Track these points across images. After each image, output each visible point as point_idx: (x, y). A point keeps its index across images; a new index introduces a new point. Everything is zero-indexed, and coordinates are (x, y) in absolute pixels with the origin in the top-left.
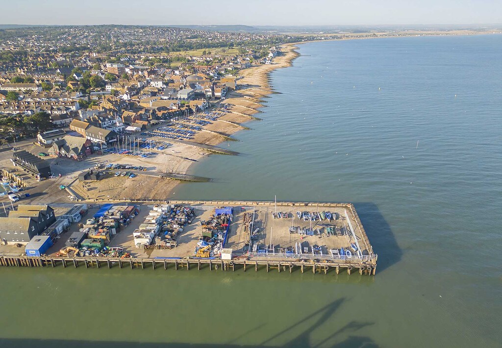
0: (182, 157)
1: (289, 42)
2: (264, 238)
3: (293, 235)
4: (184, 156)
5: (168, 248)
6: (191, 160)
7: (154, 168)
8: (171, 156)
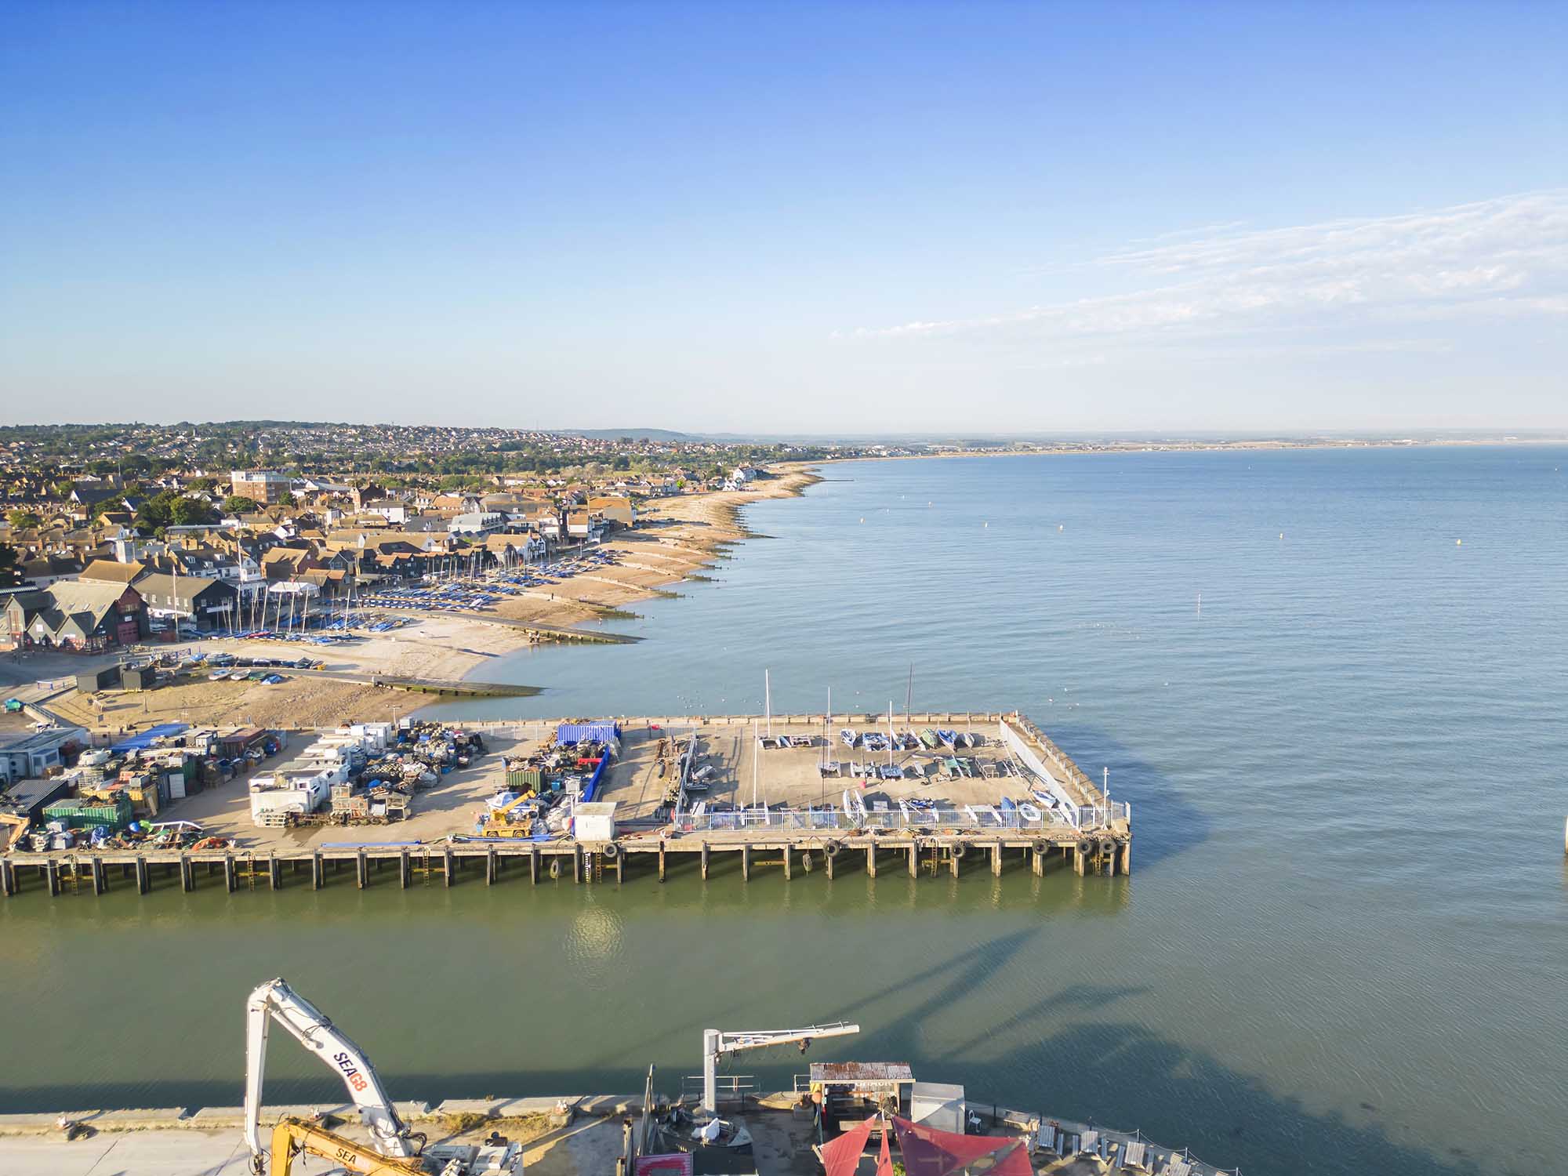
0: (451, 648)
1: (789, 460)
2: (733, 790)
3: (831, 781)
4: (457, 645)
5: (377, 821)
6: (483, 654)
7: (354, 667)
8: (413, 644)
